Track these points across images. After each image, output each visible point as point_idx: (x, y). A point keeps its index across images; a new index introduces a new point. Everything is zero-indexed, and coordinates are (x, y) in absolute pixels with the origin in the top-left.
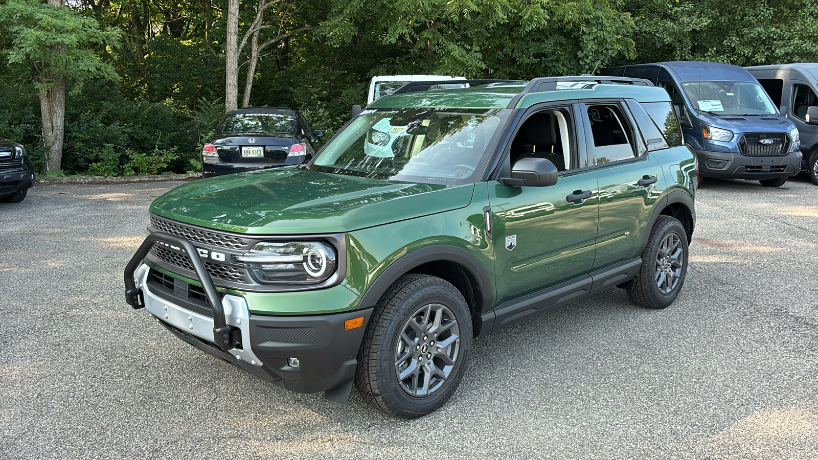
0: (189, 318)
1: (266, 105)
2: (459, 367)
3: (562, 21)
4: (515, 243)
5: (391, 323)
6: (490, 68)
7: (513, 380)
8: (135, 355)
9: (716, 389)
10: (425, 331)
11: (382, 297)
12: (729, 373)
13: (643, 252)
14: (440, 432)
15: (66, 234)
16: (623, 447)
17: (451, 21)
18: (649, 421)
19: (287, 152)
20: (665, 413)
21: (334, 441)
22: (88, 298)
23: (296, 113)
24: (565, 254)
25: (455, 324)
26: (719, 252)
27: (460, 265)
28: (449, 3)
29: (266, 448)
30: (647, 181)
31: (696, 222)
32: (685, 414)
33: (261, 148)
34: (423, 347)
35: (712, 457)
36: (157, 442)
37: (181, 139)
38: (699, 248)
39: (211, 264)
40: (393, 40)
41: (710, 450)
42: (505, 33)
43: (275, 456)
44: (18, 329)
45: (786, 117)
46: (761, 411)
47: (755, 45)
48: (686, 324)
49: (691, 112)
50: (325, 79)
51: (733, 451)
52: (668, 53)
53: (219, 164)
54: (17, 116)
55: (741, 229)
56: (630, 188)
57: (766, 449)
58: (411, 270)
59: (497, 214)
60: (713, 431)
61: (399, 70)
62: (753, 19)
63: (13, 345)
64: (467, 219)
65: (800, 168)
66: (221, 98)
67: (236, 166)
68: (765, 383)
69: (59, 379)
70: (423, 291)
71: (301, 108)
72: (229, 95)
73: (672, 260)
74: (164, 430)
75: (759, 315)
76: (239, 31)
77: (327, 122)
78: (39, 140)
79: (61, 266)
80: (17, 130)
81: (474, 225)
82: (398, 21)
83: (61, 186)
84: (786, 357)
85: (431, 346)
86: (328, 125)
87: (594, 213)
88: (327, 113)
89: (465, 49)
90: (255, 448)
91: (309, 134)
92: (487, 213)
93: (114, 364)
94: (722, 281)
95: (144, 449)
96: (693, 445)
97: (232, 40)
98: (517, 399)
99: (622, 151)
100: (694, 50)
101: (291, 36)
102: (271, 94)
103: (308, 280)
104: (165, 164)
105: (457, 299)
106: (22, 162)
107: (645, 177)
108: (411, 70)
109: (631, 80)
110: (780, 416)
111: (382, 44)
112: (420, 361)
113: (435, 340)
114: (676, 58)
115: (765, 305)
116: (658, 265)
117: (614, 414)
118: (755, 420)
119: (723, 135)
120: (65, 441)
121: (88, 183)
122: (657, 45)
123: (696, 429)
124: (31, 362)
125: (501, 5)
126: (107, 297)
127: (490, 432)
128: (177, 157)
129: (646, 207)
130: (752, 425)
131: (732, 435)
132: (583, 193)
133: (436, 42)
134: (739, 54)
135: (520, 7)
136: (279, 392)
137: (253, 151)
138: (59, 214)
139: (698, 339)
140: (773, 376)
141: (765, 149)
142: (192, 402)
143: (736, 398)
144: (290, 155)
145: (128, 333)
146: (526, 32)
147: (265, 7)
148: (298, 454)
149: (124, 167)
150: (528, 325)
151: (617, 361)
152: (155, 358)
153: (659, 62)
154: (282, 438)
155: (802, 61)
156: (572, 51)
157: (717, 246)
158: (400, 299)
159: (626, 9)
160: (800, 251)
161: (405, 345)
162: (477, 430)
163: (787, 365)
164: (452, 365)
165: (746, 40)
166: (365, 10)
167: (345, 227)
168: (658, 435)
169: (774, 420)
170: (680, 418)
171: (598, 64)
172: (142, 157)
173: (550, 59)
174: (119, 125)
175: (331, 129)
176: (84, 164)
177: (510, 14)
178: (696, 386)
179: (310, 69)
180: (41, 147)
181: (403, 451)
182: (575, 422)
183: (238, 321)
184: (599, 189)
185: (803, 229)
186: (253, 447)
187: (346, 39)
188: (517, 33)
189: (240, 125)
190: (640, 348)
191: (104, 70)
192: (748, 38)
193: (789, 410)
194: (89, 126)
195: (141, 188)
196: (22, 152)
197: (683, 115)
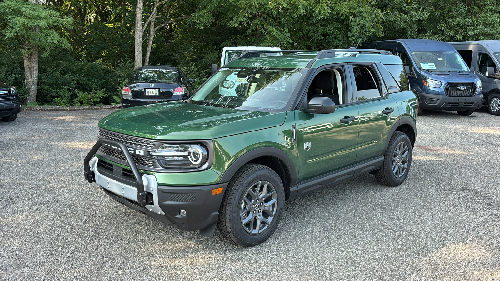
0: (123, 187)
1: (159, 64)
2: (277, 217)
3: (339, 14)
4: (310, 147)
5: (238, 191)
6: (295, 42)
7: (308, 226)
8: (88, 210)
9: (426, 232)
10: (258, 196)
11: (233, 176)
12: (434, 223)
13: (385, 153)
14: (266, 254)
15: (42, 140)
16: (371, 264)
17: (271, 13)
18: (387, 250)
19: (173, 92)
20: (396, 245)
21: (205, 259)
22: (58, 177)
23: (178, 69)
24: (339, 153)
25: (274, 193)
26: (431, 154)
27: (278, 159)
28: (270, 3)
29: (166, 262)
30: (387, 111)
31: (417, 136)
32: (407, 246)
33: (157, 90)
34: (257, 205)
35: (422, 269)
36: (104, 258)
37: (108, 84)
38: (419, 151)
39: (135, 157)
40: (236, 25)
41: (421, 266)
42: (304, 21)
43: (172, 266)
44: (19, 195)
45: (474, 73)
46: (452, 245)
47: (456, 29)
48: (410, 195)
49: (416, 70)
50: (195, 48)
51: (434, 266)
52: (403, 34)
53: (132, 99)
54: (10, 69)
55: (445, 140)
56: (379, 115)
57: (454, 265)
58: (250, 161)
59: (299, 130)
60: (423, 255)
61: (239, 43)
62: (455, 13)
63: (17, 204)
64: (283, 132)
65: (482, 104)
66: (132, 59)
67: (142, 100)
68: (455, 229)
69: (45, 223)
70: (257, 173)
71: (180, 66)
72: (137, 57)
73: (403, 158)
74: (107, 252)
75: (453, 191)
76: (143, 19)
77: (196, 74)
78: (23, 84)
79: (41, 159)
80: (10, 78)
81: (287, 136)
82: (239, 14)
83: (37, 112)
84: (468, 214)
85: (261, 205)
86: (196, 76)
87: (357, 130)
88: (196, 69)
89: (280, 30)
90: (160, 262)
91: (186, 82)
92: (294, 129)
93: (77, 215)
94: (432, 171)
95: (97, 261)
96: (411, 263)
97: (139, 24)
98: (310, 236)
99: (373, 93)
100: (419, 32)
101: (174, 22)
102: (161, 57)
103: (191, 166)
104: (98, 99)
105: (276, 178)
106: (15, 97)
107: (387, 109)
108: (247, 43)
109: (379, 51)
110: (463, 247)
111: (229, 27)
112: (255, 214)
113: (263, 202)
114: (408, 37)
115: (457, 185)
116: (394, 161)
117: (366, 245)
118: (448, 249)
119: (435, 84)
120: (52, 257)
121: (53, 110)
122: (396, 28)
123: (413, 254)
124: (28, 213)
125: (302, 4)
126: (69, 177)
127: (294, 255)
128: (106, 94)
129: (387, 127)
130: (446, 252)
131: (434, 257)
132: (350, 118)
133: (262, 26)
134: (446, 35)
135: (314, 5)
136: (172, 231)
137: (152, 92)
138: (37, 129)
139: (417, 204)
140: (460, 225)
141: (461, 92)
142: (123, 237)
143: (437, 237)
144: (174, 94)
145: (83, 198)
146: (317, 20)
147: (159, 4)
148: (185, 266)
149: (74, 101)
150: (317, 195)
151: (369, 216)
152: (100, 211)
153: (398, 39)
154: (175, 257)
155: (485, 39)
156: (344, 32)
157: (430, 151)
158: (244, 177)
159: (378, 7)
160: (480, 154)
161: (246, 204)
162: (287, 253)
163: (468, 219)
164: (273, 216)
165: (451, 26)
166: (219, 7)
167: (213, 136)
168: (392, 257)
169: (459, 250)
170: (405, 248)
171: (360, 40)
172: (85, 95)
173: (331, 37)
174: (71, 75)
175: (198, 79)
176: (50, 98)
177: (307, 10)
178: (414, 231)
179: (185, 42)
180: (24, 88)
181: (245, 264)
182: (344, 249)
183: (151, 189)
184: (360, 115)
185: (482, 141)
186: (159, 262)
187: (207, 24)
188: (311, 21)
189: (144, 76)
190: (382, 209)
191: (62, 42)
192: (452, 25)
193: (468, 244)
194: (52, 75)
195: (85, 113)
196: (14, 91)
197: (411, 72)
